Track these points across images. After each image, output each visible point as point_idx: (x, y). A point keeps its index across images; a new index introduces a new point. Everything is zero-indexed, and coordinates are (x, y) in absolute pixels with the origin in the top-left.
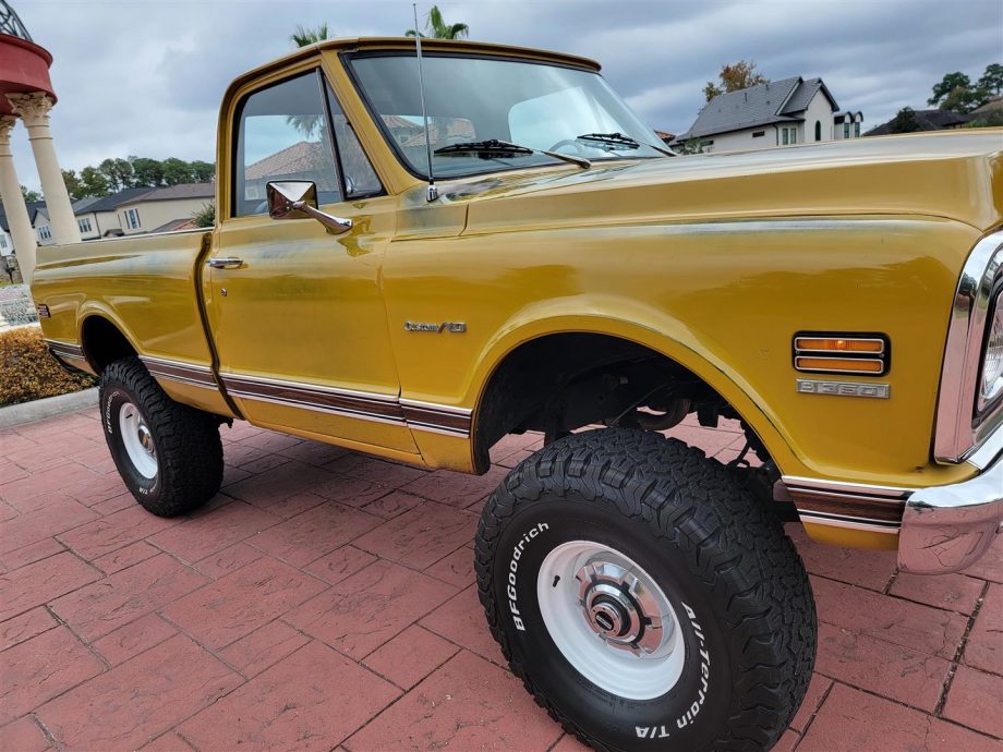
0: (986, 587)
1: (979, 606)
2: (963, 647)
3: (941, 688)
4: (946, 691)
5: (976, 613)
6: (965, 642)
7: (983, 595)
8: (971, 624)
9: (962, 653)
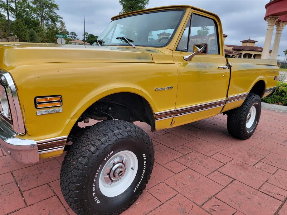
0: (26, 204)
1: (23, 196)
2: (17, 185)
3: (14, 176)
4: (13, 176)
5: (22, 194)
6: (18, 186)
7: (24, 201)
8: (20, 191)
9: (16, 184)
